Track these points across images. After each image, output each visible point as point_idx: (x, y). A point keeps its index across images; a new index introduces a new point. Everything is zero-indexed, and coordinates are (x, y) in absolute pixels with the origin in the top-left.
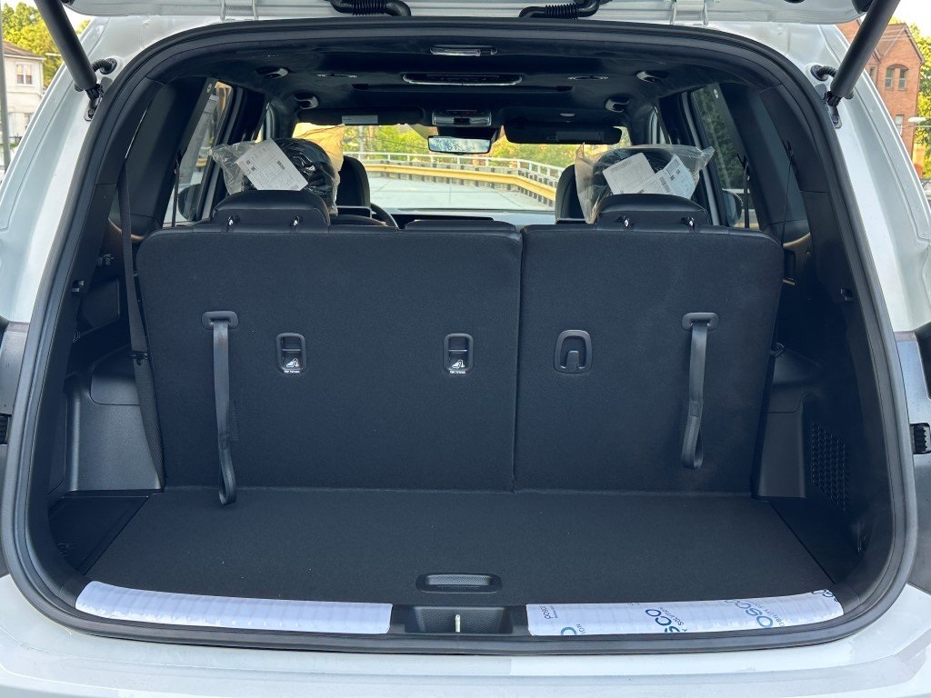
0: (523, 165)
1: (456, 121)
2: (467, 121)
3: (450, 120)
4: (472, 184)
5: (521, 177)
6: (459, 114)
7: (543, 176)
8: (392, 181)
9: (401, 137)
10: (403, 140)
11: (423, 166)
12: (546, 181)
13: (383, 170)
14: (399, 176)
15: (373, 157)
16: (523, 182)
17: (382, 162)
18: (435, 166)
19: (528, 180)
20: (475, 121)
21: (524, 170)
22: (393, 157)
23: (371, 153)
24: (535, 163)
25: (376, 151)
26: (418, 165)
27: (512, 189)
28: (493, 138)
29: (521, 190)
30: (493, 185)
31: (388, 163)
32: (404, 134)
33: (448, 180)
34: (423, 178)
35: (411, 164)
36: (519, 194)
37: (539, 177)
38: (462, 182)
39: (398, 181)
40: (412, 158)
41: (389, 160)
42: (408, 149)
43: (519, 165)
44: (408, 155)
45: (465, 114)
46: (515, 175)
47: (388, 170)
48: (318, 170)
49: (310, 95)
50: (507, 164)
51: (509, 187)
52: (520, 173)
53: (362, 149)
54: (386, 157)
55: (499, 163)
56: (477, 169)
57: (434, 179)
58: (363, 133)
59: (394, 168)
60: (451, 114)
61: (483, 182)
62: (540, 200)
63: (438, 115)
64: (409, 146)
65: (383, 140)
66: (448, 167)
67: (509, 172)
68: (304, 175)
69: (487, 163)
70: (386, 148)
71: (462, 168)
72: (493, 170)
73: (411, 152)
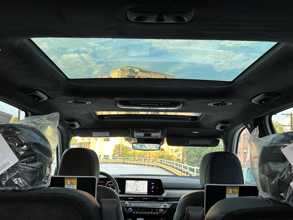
0: (161, 160)
1: (145, 135)
2: (150, 135)
3: (142, 135)
4: (147, 166)
5: (160, 164)
6: (146, 131)
7: (166, 163)
8: (125, 165)
9: (129, 153)
10: (129, 154)
11: (134, 161)
12: (167, 165)
13: (123, 162)
14: (128, 163)
15: (121, 158)
16: (161, 165)
17: (123, 160)
18: (137, 161)
19: (162, 164)
20: (154, 135)
21: (161, 162)
22: (126, 158)
23: (120, 157)
24: (164, 160)
25: (122, 157)
26: (133, 160)
27: (158, 167)
28: (161, 144)
29: (160, 167)
30: (153, 166)
31: (125, 160)
32: (129, 152)
33: (141, 165)
34: (134, 164)
35: (131, 160)
36: (160, 168)
37: (165, 164)
38: (144, 165)
39: (127, 165)
40: (131, 159)
41: (125, 159)
42: (130, 156)
43: (160, 160)
44: (130, 158)
45: (149, 131)
46: (159, 163)
47: (125, 162)
48: (29, 150)
49: (74, 120)
50: (156, 160)
51: (157, 166)
52: (160, 163)
53: (118, 156)
54: (124, 158)
55: (154, 160)
56: (148, 162)
57: (137, 164)
58: (119, 152)
59: (126, 161)
60: (143, 131)
61: (150, 165)
62: (166, 170)
63: (137, 132)
64: (131, 155)
65: (124, 154)
66: (141, 161)
67: (157, 162)
68: (17, 154)
69: (151, 160)
70: (124, 156)
71: (144, 161)
72: (153, 162)
73: (131, 157)
